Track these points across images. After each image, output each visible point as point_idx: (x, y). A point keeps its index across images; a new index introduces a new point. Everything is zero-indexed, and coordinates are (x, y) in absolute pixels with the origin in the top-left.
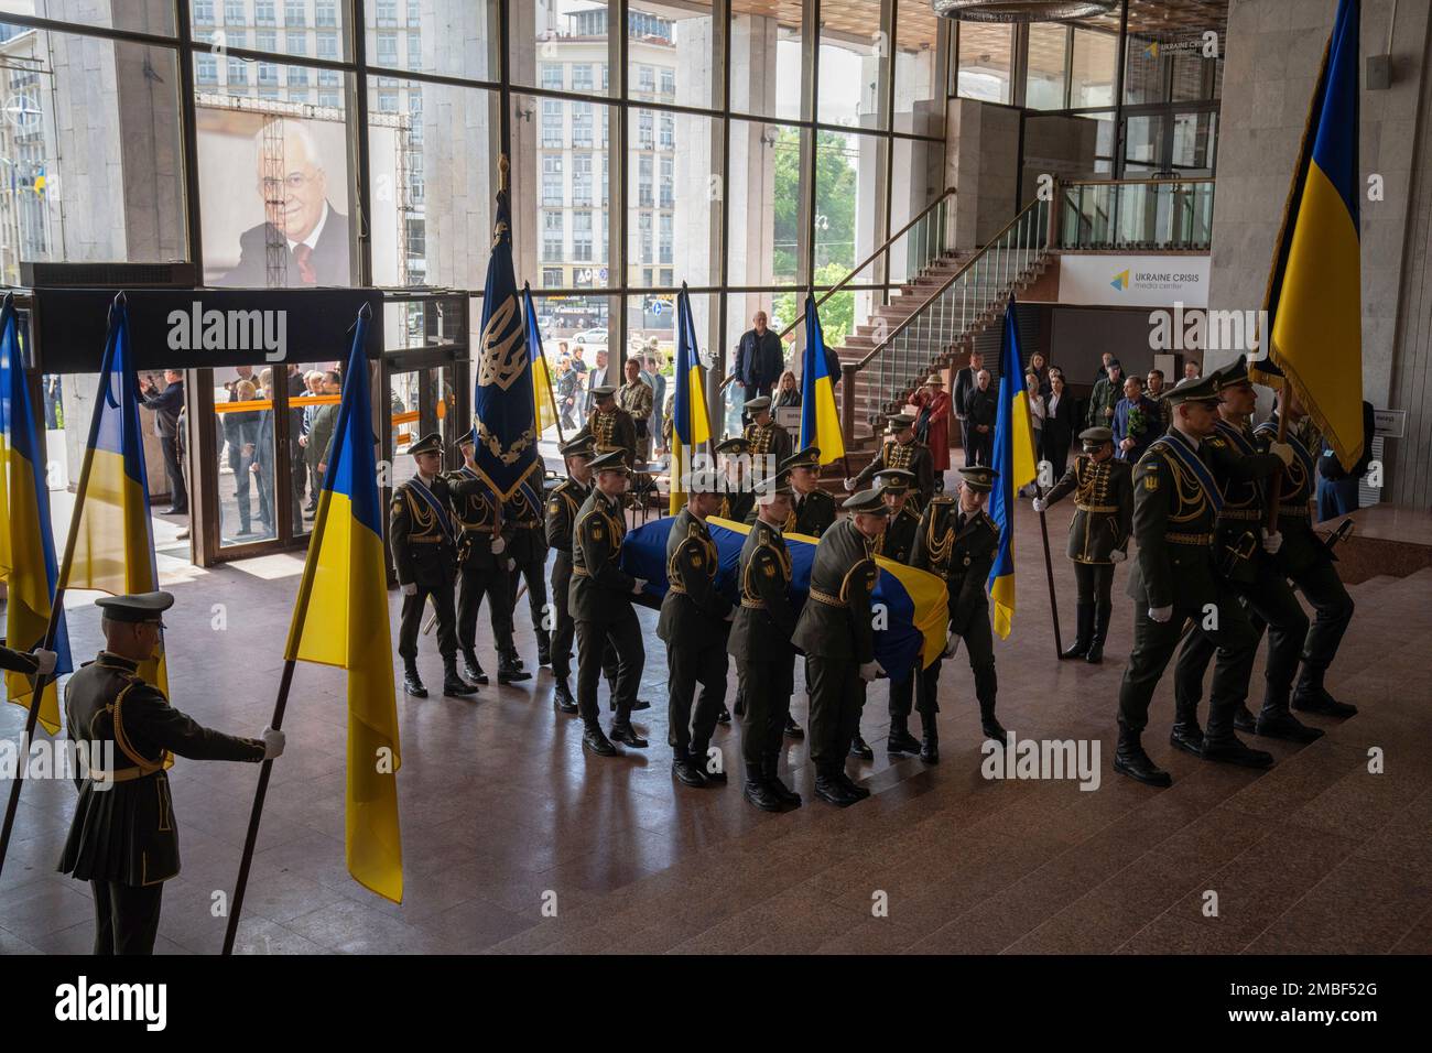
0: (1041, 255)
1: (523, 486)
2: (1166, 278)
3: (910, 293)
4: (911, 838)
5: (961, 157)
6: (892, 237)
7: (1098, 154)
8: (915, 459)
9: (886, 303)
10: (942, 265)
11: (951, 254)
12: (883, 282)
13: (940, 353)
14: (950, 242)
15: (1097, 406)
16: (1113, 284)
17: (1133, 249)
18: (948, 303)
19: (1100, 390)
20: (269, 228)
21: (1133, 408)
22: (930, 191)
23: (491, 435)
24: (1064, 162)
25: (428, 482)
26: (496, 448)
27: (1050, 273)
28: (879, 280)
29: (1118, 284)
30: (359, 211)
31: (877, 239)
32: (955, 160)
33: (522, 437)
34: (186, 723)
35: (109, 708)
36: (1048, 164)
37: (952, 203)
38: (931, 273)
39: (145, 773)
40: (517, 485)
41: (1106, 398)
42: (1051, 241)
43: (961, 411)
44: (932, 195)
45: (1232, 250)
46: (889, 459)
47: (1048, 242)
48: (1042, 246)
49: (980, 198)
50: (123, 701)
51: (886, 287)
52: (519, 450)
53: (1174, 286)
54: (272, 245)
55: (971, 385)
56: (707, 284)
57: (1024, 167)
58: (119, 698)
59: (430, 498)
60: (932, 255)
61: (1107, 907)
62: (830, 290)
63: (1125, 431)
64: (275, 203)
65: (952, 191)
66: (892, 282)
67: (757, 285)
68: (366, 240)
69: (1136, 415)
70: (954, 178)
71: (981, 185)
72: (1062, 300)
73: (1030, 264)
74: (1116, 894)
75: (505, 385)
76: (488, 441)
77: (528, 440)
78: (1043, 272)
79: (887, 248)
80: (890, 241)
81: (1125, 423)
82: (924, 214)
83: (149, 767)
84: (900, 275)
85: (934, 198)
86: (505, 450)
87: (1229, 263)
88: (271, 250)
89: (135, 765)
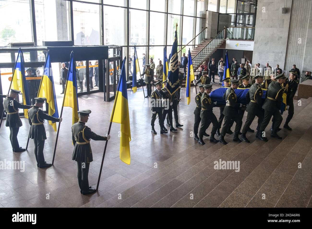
0: (223, 40)
1: (175, 92)
2: (245, 45)
3: (199, 46)
4: (218, 152)
5: (208, 21)
6: (196, 36)
7: (232, 21)
8: (207, 80)
9: (194, 48)
10: (205, 41)
11: (206, 39)
12: (194, 44)
13: (205, 58)
14: (206, 37)
15: (232, 68)
16: (235, 46)
17: (239, 39)
18: (207, 49)
19: (233, 65)
20: (82, 33)
21: (242, 69)
22: (202, 28)
23: (170, 81)
24: (226, 23)
25: (159, 91)
26: (170, 84)
27: (224, 44)
28: (193, 44)
29: (236, 46)
30: (102, 31)
31: (193, 37)
32: (207, 22)
33: (176, 82)
34: (94, 134)
35: (82, 131)
36: (223, 23)
37: (206, 30)
38: (203, 43)
39: (87, 143)
40: (174, 92)
41: (234, 67)
42: (224, 37)
43: (209, 68)
44: (203, 28)
45: (258, 41)
46: (202, 79)
47: (224, 38)
48: (223, 38)
49: (211, 29)
50: (84, 130)
51: (195, 45)
52: (175, 85)
53: (246, 46)
54: (82, 36)
55: (211, 64)
56: (163, 45)
57: (219, 23)
58: (83, 130)
59: (159, 94)
60: (203, 39)
61: (263, 168)
62: (185, 46)
63: (240, 73)
64: (83, 28)
65: (207, 28)
66: (195, 44)
67: (170, 45)
68: (103, 36)
69: (242, 71)
70: (207, 25)
71: (212, 27)
72: (226, 48)
73: (221, 42)
74: (264, 165)
75: (173, 71)
76: (169, 83)
77: (177, 83)
78: (223, 43)
79: (195, 38)
80: (196, 37)
81: (240, 72)
82: (202, 32)
83: (87, 142)
84: (197, 43)
85: (203, 29)
86: (172, 85)
87: (257, 43)
88: (82, 37)
89: (86, 141)
